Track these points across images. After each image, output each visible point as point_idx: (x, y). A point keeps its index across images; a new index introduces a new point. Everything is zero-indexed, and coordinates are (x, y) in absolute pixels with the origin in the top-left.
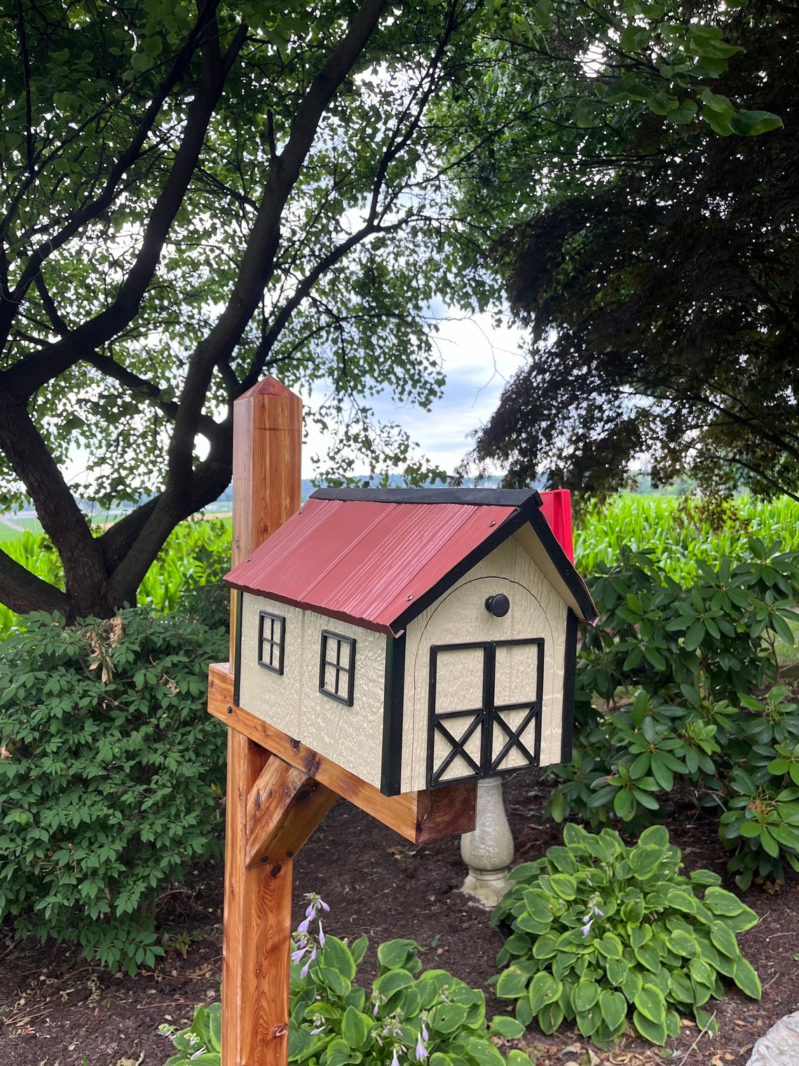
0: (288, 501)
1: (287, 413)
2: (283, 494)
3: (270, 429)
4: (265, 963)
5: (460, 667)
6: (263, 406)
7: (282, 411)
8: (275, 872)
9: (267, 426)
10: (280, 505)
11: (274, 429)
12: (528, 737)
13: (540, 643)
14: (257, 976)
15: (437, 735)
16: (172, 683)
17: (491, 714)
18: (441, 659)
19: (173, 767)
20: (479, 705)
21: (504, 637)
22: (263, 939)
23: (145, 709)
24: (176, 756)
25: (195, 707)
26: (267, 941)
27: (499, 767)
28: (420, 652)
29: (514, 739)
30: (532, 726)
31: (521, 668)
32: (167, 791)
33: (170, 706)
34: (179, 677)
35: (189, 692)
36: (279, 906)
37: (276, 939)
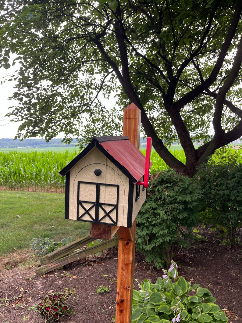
1: (133, 114)
2: (132, 138)
4: (124, 267)
5: (88, 189)
6: (126, 112)
8: (128, 244)
9: (127, 118)
11: (129, 119)
12: (113, 215)
13: (118, 186)
14: (122, 269)
15: (80, 206)
16: (166, 192)
17: (98, 205)
18: (81, 185)
19: (161, 215)
20: (95, 201)
21: (104, 183)
22: (124, 260)
23: (158, 197)
24: (164, 212)
25: (171, 199)
26: (125, 261)
27: (101, 221)
28: (75, 182)
29: (107, 215)
30: (115, 211)
31: (111, 193)
32: (159, 221)
33: (165, 198)
34: (169, 190)
35: (170, 195)
36: (128, 253)
37: (128, 262)
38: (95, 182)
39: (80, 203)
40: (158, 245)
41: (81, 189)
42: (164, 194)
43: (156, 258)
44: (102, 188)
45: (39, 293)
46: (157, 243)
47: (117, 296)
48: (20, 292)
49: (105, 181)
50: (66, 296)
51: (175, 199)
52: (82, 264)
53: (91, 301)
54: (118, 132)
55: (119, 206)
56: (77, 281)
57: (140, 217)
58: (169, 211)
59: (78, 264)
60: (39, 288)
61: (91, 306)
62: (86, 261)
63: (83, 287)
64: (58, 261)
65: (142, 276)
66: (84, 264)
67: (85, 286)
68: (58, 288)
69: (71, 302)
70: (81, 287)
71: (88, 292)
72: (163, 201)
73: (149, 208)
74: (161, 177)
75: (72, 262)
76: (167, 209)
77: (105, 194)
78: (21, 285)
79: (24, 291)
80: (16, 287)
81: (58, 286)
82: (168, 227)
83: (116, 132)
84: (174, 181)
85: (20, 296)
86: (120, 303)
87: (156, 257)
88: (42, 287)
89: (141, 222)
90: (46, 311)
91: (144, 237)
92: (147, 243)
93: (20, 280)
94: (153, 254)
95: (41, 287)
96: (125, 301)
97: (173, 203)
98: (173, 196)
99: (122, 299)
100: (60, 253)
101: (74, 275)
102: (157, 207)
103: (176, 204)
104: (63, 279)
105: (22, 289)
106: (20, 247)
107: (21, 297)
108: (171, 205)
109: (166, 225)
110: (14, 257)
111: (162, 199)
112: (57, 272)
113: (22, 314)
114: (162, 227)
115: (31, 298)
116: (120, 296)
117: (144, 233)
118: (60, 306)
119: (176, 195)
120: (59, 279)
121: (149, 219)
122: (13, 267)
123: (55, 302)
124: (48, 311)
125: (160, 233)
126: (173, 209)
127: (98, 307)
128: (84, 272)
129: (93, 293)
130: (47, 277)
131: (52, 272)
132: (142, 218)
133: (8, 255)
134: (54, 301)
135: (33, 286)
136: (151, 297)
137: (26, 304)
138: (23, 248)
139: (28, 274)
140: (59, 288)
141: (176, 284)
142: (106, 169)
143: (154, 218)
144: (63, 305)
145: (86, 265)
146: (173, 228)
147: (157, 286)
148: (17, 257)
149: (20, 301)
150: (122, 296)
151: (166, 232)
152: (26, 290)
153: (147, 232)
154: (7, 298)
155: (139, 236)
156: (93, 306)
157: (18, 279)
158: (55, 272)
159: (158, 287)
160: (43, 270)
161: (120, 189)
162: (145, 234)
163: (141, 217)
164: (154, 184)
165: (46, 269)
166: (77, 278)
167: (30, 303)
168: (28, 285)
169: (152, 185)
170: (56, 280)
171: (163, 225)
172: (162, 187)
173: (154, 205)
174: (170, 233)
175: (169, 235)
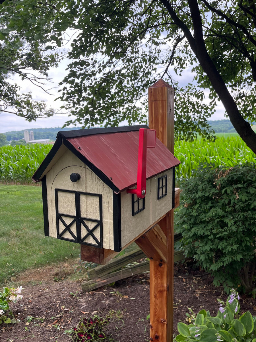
0: (161, 129)
1: (160, 94)
2: (160, 126)
3: (154, 101)
4: (158, 295)
5: (67, 198)
6: (151, 92)
7: (159, 93)
8: (160, 265)
9: (153, 100)
10: (158, 130)
11: (156, 101)
12: (97, 234)
13: (100, 196)
14: (155, 297)
15: (60, 221)
16: (237, 195)
17: (79, 220)
18: (60, 194)
19: (229, 226)
20: (75, 215)
21: (84, 191)
22: (156, 286)
23: (227, 202)
24: (233, 222)
25: (242, 205)
26: (158, 287)
27: (84, 241)
28: (52, 190)
29: (91, 233)
30: (99, 229)
31: (93, 205)
32: (226, 233)
33: (234, 203)
34: (240, 193)
35: (241, 199)
36: (162, 278)
37: (161, 288)
38: (74, 190)
39: (59, 217)
40: (226, 264)
41: (60, 198)
42: (233, 198)
43: (227, 281)
44: (83, 198)
45: (81, 314)
46: (225, 262)
47: (151, 330)
48: (61, 310)
49: (86, 189)
50: (104, 322)
51: (249, 205)
52: (139, 281)
53: (138, 329)
54: (196, 114)
55: (103, 222)
56: (128, 302)
57: (203, 227)
58: (240, 221)
59: (133, 281)
60: (82, 308)
61: (137, 335)
62: (144, 278)
63: (133, 310)
64: (107, 276)
65: (209, 302)
66: (140, 282)
67: (136, 310)
68: (103, 309)
69: (114, 328)
70: (131, 310)
71: (137, 317)
72: (233, 207)
73: (214, 215)
74: (231, 175)
75: (127, 278)
76: (237, 218)
77: (87, 206)
78: (63, 302)
79: (65, 309)
80: (57, 304)
81: (104, 307)
82: (240, 242)
83: (194, 114)
84: (249, 180)
85: (59, 316)
86: (154, 339)
87: (226, 279)
88: (86, 306)
89: (204, 234)
90: (79, 338)
91: (208, 254)
92: (214, 261)
93: (64, 295)
94: (223, 276)
95: (84, 306)
96: (161, 338)
97: (246, 210)
98: (246, 201)
99: (156, 334)
100: (110, 266)
101: (126, 294)
102: (225, 214)
103: (250, 212)
104: (112, 298)
105: (64, 307)
106: (72, 256)
107: (61, 317)
108: (243, 213)
109: (236, 239)
110: (64, 267)
111: (232, 205)
112: (107, 289)
113: (56, 337)
114: (231, 242)
115: (70, 319)
116: (154, 331)
117: (208, 248)
118: (96, 333)
119: (250, 199)
120: (107, 298)
121: (213, 231)
122: (63, 278)
123: (90, 328)
124: (81, 338)
125: (227, 249)
126: (246, 217)
127: (145, 338)
128: (137, 292)
129: (142, 320)
130: (93, 294)
131: (100, 289)
132: (205, 229)
133: (57, 265)
134: (89, 326)
135: (77, 304)
136: (202, 334)
137: (64, 326)
138: (75, 257)
139: (75, 288)
140: (105, 309)
141: (238, 320)
142: (86, 173)
143: (220, 230)
144: (99, 332)
145: (142, 283)
146: (246, 244)
147: (216, 320)
148: (67, 267)
149: (58, 321)
150: (157, 332)
151: (236, 248)
152: (68, 308)
153: (211, 247)
154: (44, 317)
155: (202, 252)
156: (139, 336)
157: (62, 295)
158: (104, 288)
159: (218, 321)
160: (89, 286)
161: (104, 200)
162: (208, 250)
163: (205, 227)
164: (221, 184)
165: (93, 285)
166: (128, 298)
167: (68, 325)
168: (71, 302)
169: (219, 186)
170: (103, 298)
171: (232, 239)
172: (231, 189)
173: (220, 212)
174: (242, 250)
175: (241, 252)
